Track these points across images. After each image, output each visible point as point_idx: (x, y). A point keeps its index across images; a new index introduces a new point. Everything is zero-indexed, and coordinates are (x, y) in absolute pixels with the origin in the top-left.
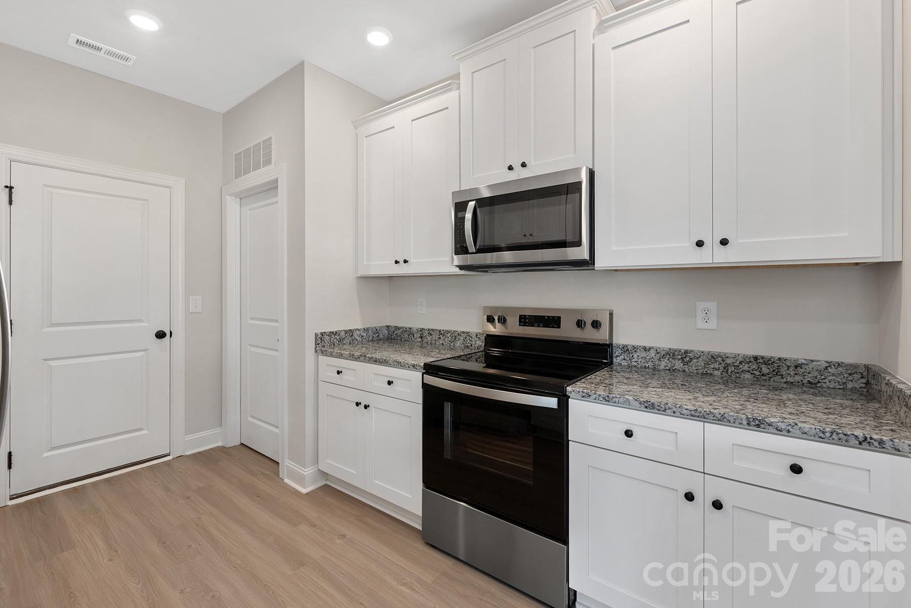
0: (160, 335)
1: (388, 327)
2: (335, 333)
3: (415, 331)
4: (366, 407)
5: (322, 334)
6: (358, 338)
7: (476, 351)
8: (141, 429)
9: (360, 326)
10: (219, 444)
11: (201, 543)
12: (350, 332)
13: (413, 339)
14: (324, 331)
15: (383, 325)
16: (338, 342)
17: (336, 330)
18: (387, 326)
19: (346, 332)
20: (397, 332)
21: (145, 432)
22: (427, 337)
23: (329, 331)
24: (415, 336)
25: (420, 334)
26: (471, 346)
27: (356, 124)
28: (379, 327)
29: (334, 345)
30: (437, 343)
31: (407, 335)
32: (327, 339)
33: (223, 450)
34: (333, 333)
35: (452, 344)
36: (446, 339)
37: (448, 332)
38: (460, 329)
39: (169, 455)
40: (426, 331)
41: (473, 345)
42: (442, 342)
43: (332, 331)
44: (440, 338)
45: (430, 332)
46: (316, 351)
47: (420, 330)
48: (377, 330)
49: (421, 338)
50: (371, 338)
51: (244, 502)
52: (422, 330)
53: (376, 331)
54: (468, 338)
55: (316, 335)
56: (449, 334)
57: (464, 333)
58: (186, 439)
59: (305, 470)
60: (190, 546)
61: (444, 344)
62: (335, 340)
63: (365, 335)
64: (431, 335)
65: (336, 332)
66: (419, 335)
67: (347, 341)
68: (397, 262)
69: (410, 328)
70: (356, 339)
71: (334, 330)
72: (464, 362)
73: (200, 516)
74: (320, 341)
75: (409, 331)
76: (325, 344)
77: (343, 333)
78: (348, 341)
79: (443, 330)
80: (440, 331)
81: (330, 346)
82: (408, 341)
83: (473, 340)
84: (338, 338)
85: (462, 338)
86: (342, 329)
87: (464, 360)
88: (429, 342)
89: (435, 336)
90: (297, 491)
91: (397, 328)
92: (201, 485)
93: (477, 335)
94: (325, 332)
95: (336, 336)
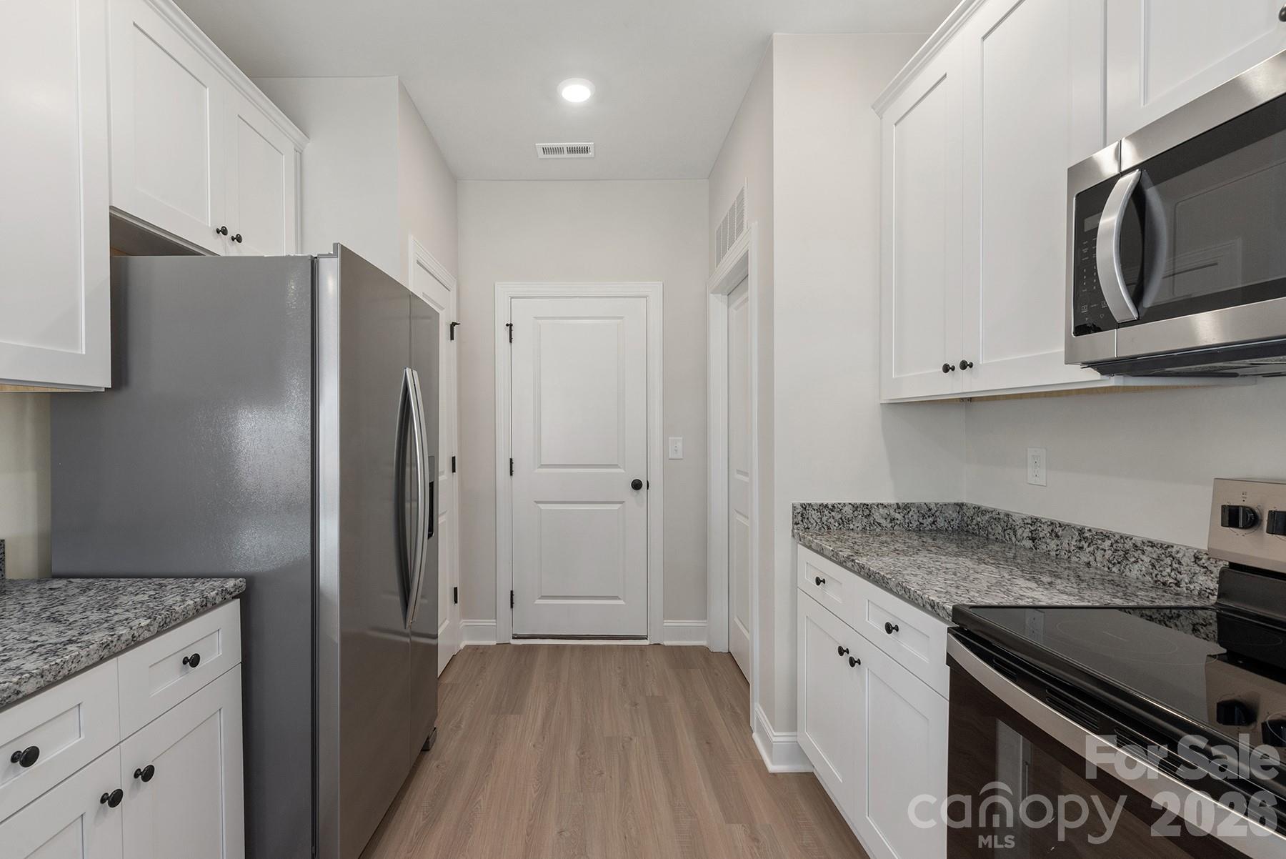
0: (637, 485)
1: (961, 505)
2: (830, 507)
3: (1019, 522)
4: (853, 662)
5: (804, 507)
6: (883, 522)
7: (1191, 603)
8: (616, 598)
9: (890, 499)
10: (703, 643)
11: (613, 776)
12: (865, 510)
13: (1013, 539)
14: (809, 502)
15: (947, 501)
16: (836, 524)
17: (834, 502)
18: (957, 504)
19: (855, 507)
20: (979, 519)
21: (621, 602)
22: (1048, 541)
23: (820, 502)
24: (1019, 532)
25: (1031, 532)
26: (1178, 584)
27: (880, 108)
28: (936, 504)
29: (829, 528)
30: (1074, 559)
31: (999, 530)
32: (814, 516)
33: (704, 652)
34: (826, 506)
35: (1114, 569)
36: (1099, 554)
37: (1105, 536)
38: (1141, 531)
39: (646, 639)
40: (1045, 527)
41: (1183, 584)
42: (1086, 560)
43: (825, 502)
44: (1081, 548)
45: (1056, 529)
46: (793, 536)
47: (1029, 521)
48: (930, 510)
49: (1033, 539)
50: (914, 524)
51: (687, 741)
52: (1035, 521)
53: (928, 511)
54: (1168, 561)
55: (794, 508)
56: (1108, 543)
57: (1152, 545)
58: (665, 624)
59: (775, 734)
60: (602, 773)
61: (1093, 563)
62: (832, 520)
63: (897, 516)
64: (1057, 536)
65: (833, 506)
66: (1027, 533)
67: (856, 524)
68: (946, 369)
69: (1007, 515)
70: (879, 524)
71: (830, 501)
72: (1153, 624)
73: (632, 737)
74: (800, 518)
75: (1005, 522)
76: (810, 526)
77: (848, 510)
78: (859, 525)
79: (1090, 530)
80: (1081, 531)
81: (820, 529)
82: (1003, 542)
83: (1182, 569)
84: (838, 517)
85: (1146, 559)
86: (847, 501)
87: (1151, 619)
88: (1053, 553)
89: (1070, 542)
90: (763, 761)
91: (979, 510)
92: (656, 693)
93: (1197, 558)
94: (809, 505)
95: (833, 513)
